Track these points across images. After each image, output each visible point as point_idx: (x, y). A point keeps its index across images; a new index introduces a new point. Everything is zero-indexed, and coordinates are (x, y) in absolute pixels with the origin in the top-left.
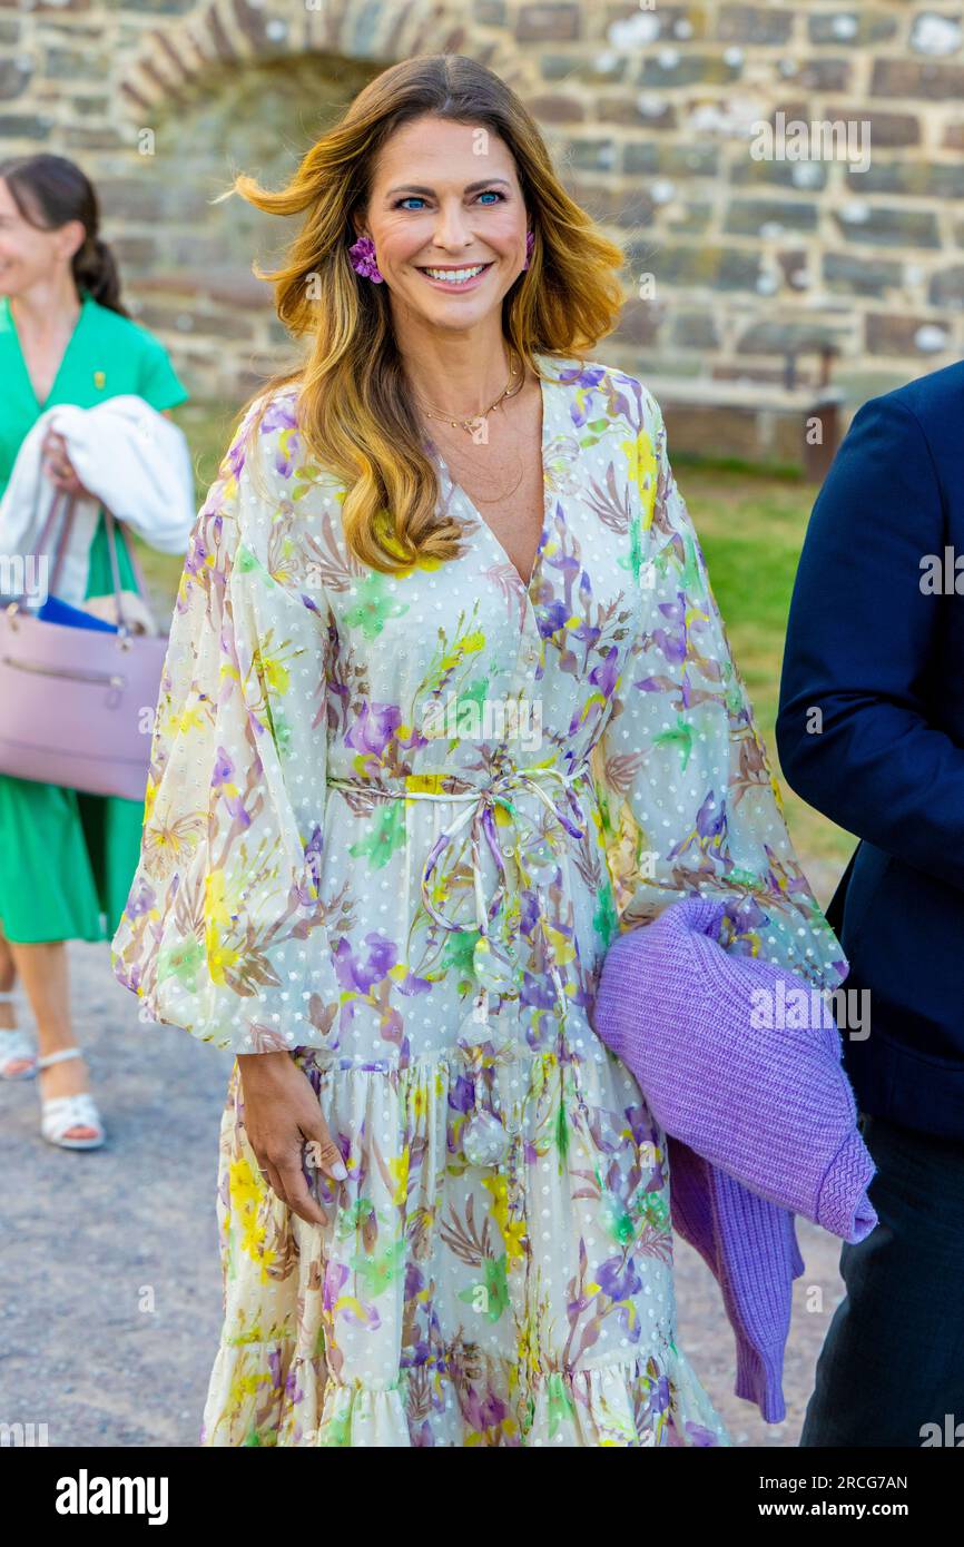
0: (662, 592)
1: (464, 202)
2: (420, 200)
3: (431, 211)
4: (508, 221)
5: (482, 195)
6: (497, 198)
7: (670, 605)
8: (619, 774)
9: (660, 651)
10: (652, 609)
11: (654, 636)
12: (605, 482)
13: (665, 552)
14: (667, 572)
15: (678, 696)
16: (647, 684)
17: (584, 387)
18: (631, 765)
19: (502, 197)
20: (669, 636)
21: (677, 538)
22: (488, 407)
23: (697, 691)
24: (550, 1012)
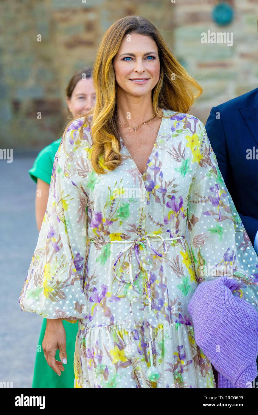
0: (210, 184)
1: (143, 58)
2: (130, 58)
3: (133, 61)
4: (154, 66)
5: (148, 57)
6: (152, 58)
7: (213, 188)
8: (197, 241)
9: (211, 203)
10: (206, 189)
11: (208, 198)
13: (211, 171)
14: (212, 177)
15: (217, 217)
16: (207, 213)
18: (200, 238)
19: (154, 58)
20: (213, 198)
21: (214, 167)
22: (143, 123)
23: (224, 216)
24: (159, 311)
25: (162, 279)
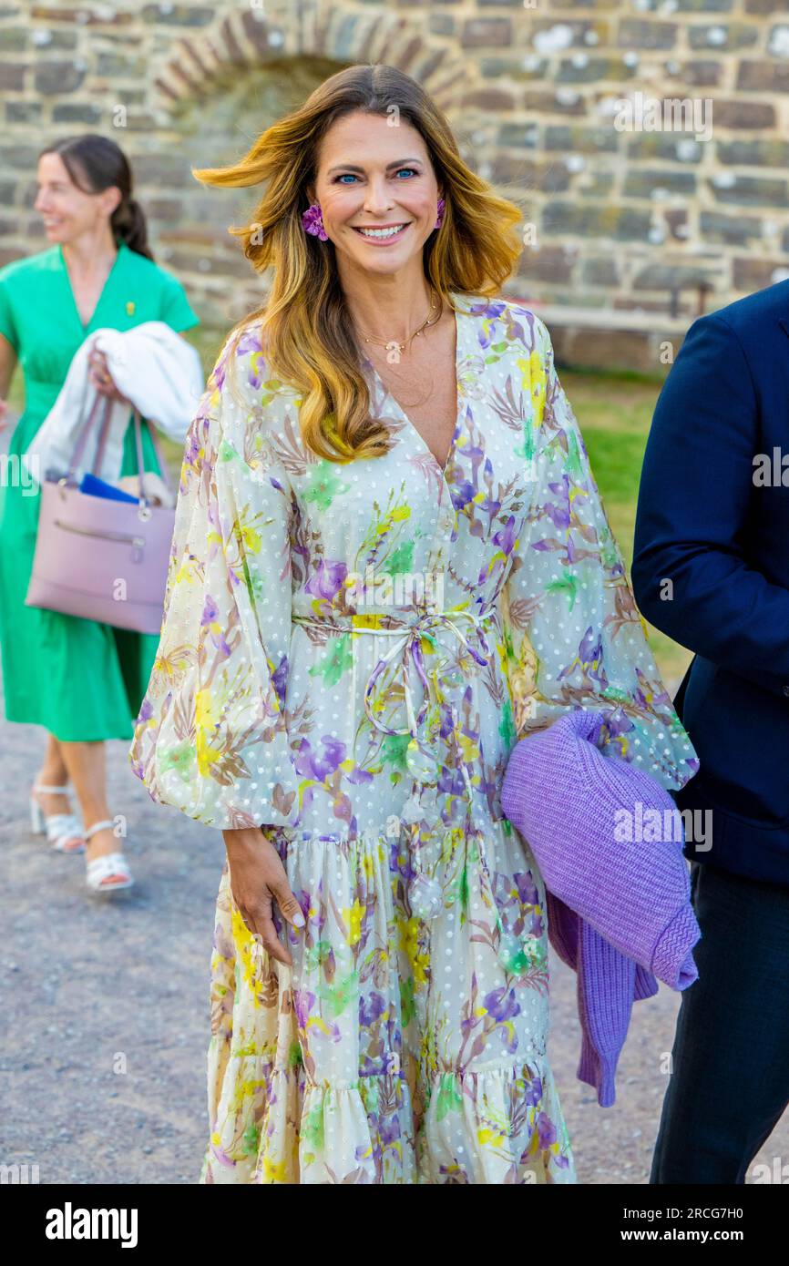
0: (551, 475)
1: (387, 176)
2: (352, 176)
3: (361, 184)
4: (423, 191)
5: (399, 171)
6: (412, 174)
7: (557, 484)
8: (520, 614)
9: (550, 520)
10: (543, 488)
11: (545, 508)
12: (504, 390)
13: (552, 443)
14: (554, 459)
15: (564, 554)
16: (541, 545)
17: (489, 318)
18: (529, 606)
19: (416, 173)
20: (557, 508)
21: (562, 432)
22: (414, 333)
23: (580, 550)
24: (459, 797)
25: (468, 719)
